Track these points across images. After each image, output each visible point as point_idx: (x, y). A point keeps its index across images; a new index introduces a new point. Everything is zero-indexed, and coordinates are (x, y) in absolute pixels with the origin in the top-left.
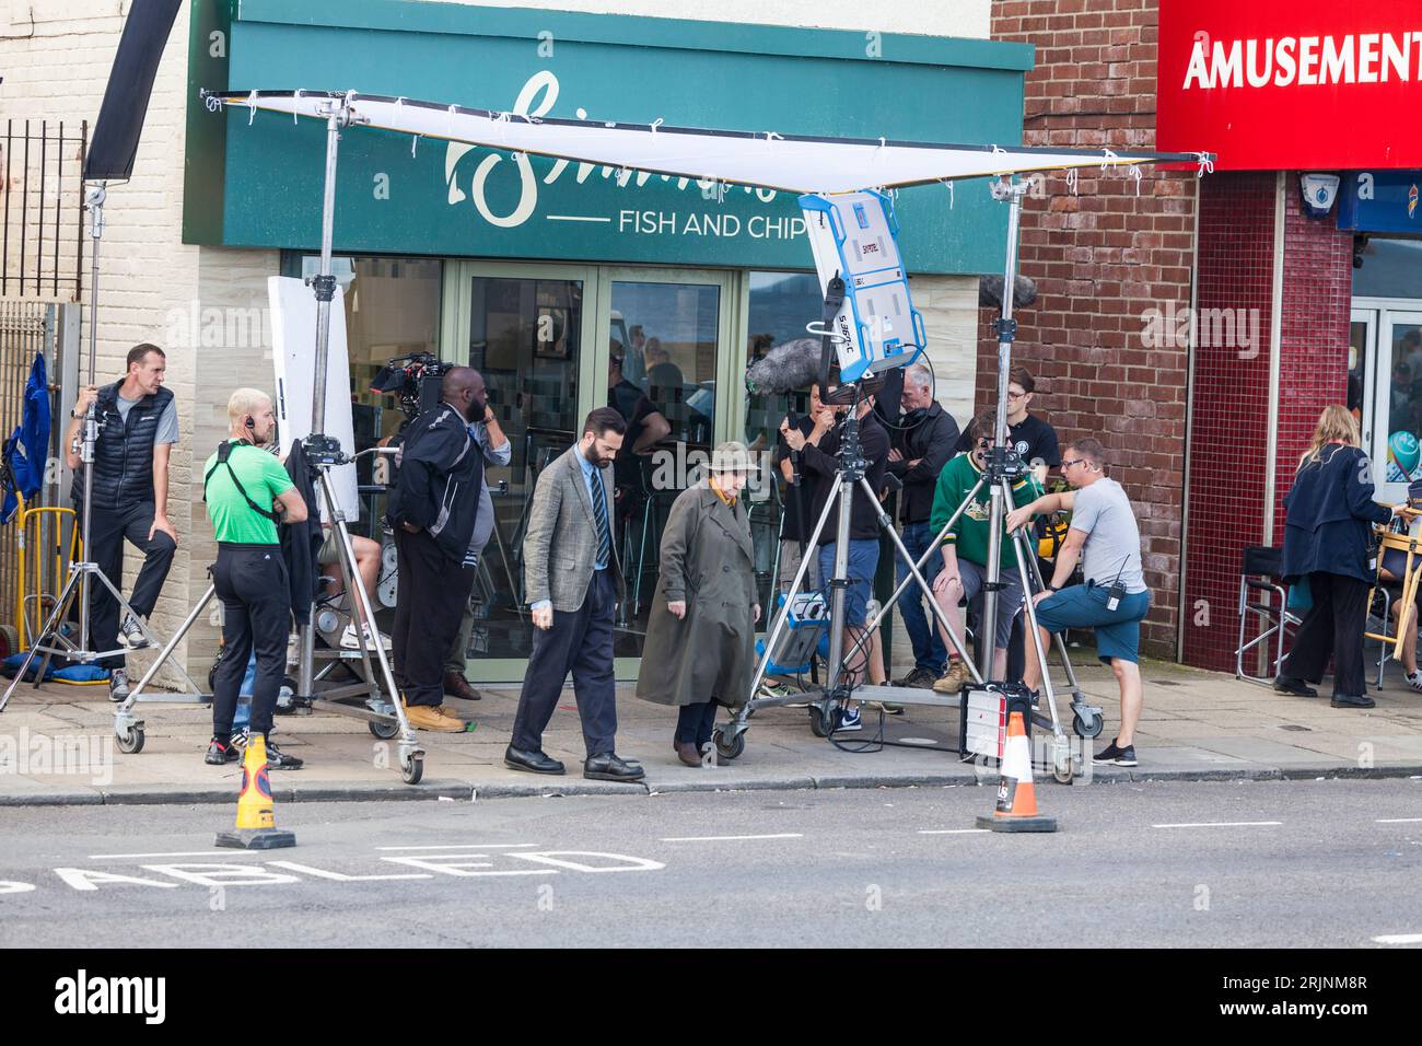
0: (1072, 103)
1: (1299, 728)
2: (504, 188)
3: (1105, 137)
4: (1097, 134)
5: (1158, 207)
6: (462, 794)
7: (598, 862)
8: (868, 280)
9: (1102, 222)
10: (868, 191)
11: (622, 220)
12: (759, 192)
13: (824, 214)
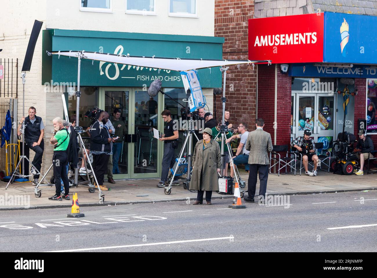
0: (228, 50)
1: (286, 184)
2: (112, 71)
3: (236, 57)
4: (234, 57)
5: (248, 72)
6: (113, 204)
7: (152, 218)
8: (195, 90)
9: (235, 76)
10: (193, 70)
11: (138, 78)
12: (167, 71)
13: (186, 76)
